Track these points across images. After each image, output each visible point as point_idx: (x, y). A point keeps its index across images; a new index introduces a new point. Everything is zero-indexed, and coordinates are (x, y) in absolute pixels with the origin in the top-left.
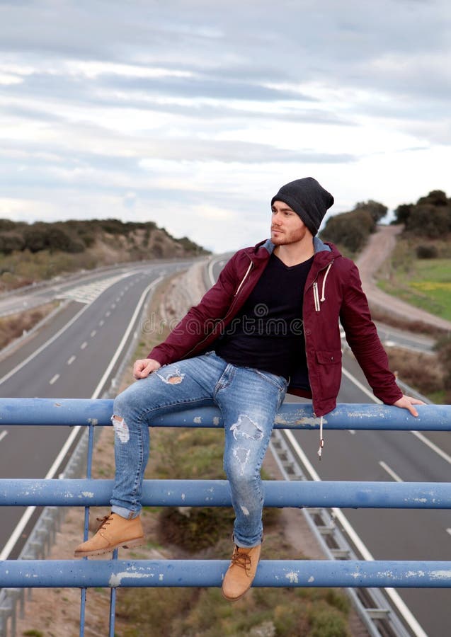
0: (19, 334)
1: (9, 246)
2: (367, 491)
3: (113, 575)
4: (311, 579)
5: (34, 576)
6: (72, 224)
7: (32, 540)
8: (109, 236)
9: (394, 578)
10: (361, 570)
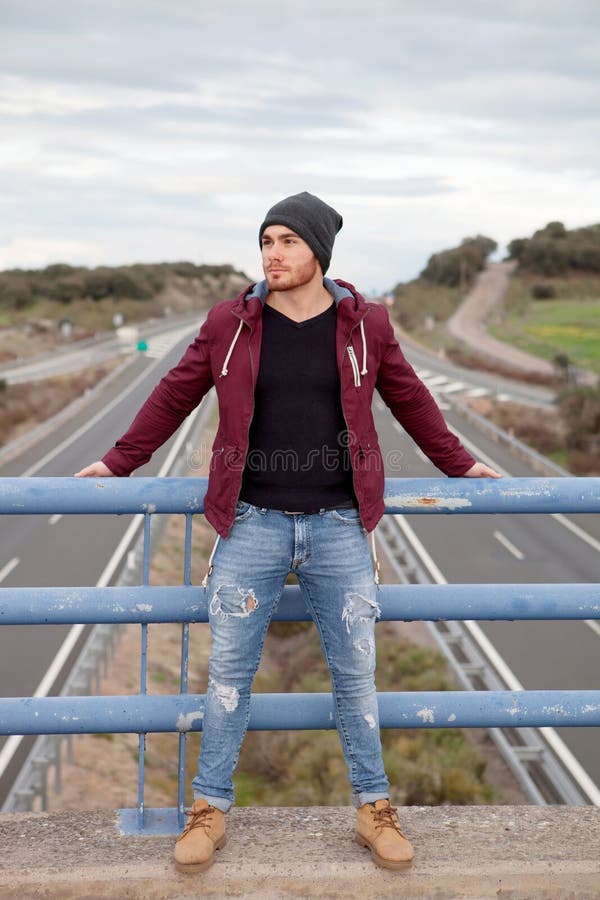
0: (81, 393)
1: (68, 294)
2: (527, 597)
3: (181, 716)
4: (452, 718)
5: (74, 719)
6: (138, 268)
7: (83, 662)
8: (181, 281)
9: (566, 714)
10: (520, 704)
